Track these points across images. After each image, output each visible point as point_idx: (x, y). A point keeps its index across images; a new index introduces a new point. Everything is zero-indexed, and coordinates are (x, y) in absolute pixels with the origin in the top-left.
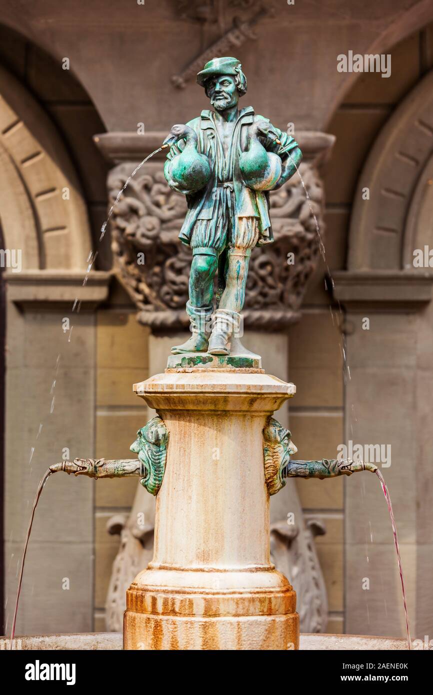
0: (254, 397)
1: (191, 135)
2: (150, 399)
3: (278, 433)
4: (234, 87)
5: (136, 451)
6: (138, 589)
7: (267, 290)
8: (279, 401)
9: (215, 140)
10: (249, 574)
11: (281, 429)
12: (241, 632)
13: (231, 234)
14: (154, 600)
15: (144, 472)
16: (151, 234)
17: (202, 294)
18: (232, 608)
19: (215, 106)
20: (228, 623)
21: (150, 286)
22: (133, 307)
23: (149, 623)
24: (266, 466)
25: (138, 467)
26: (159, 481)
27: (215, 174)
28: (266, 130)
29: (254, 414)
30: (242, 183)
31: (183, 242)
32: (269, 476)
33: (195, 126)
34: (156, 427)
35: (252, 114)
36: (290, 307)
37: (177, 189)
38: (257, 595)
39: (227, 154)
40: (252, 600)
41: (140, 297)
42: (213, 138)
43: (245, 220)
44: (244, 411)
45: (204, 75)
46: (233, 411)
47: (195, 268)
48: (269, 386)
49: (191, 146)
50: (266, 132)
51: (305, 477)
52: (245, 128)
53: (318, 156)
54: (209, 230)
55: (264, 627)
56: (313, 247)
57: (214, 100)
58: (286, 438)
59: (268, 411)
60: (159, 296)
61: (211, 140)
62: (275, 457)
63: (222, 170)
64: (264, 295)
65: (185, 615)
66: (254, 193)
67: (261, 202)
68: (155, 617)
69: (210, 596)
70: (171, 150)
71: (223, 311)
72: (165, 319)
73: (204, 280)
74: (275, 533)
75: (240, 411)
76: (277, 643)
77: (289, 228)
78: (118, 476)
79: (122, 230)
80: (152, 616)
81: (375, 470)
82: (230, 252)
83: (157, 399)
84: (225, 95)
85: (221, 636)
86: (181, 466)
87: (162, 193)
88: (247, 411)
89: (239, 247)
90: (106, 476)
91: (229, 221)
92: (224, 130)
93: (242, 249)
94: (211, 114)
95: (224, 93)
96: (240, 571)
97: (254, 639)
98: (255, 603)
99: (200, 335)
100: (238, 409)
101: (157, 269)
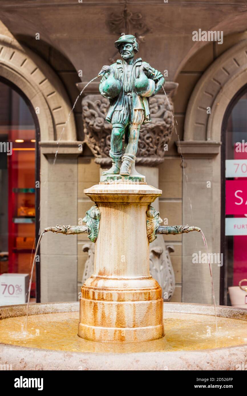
0: (142, 196)
1: (112, 71)
2: (92, 196)
3: (154, 213)
4: (132, 49)
5: (85, 221)
6: (86, 288)
7: (150, 149)
8: (154, 198)
9: (123, 73)
10: (139, 281)
11: (155, 211)
12: (135, 309)
13: (131, 118)
14: (94, 293)
15: (89, 232)
16: (100, 125)
17: (117, 146)
18: (131, 298)
19: (123, 57)
20: (129, 305)
21: (100, 147)
22: (93, 156)
23: (91, 304)
24: (147, 229)
25: (86, 229)
26: (96, 236)
27: (123, 90)
28: (147, 68)
29: (141, 204)
30: (136, 93)
31: (108, 122)
32: (149, 234)
33: (114, 67)
34: (95, 210)
35: (141, 61)
36: (159, 156)
37: (105, 96)
38: (143, 291)
39: (129, 80)
40: (141, 293)
41: (96, 152)
42: (122, 72)
43: (137, 111)
44: (137, 203)
45: (118, 43)
46: (132, 203)
47: (113, 134)
48: (149, 191)
49: (112, 75)
50: (147, 69)
51: (166, 234)
52: (138, 68)
53: (171, 92)
54: (120, 115)
55: (146, 306)
56: (169, 131)
57: (123, 55)
58: (157, 215)
59: (148, 203)
60: (103, 152)
61: (121, 73)
62: (152, 224)
63: (127, 87)
64: (148, 151)
65: (108, 301)
66: (142, 98)
67: (146, 103)
68: (94, 301)
69: (120, 292)
70: (102, 78)
71: (127, 155)
72: (107, 161)
73: (117, 140)
74: (153, 252)
75: (135, 203)
76: (153, 313)
77: (159, 122)
78: (77, 233)
79: (88, 123)
80: (92, 301)
81: (200, 230)
82: (130, 126)
83: (95, 197)
84: (128, 52)
85: (126, 311)
86: (107, 229)
87: (105, 108)
88: (138, 203)
89: (134, 124)
90: (71, 234)
91: (130, 111)
92: (128, 68)
93: (136, 125)
94: (121, 61)
95: (127, 51)
96: (135, 279)
97: (142, 312)
98: (142, 295)
99: (116, 166)
100: (134, 202)
101: (103, 140)
